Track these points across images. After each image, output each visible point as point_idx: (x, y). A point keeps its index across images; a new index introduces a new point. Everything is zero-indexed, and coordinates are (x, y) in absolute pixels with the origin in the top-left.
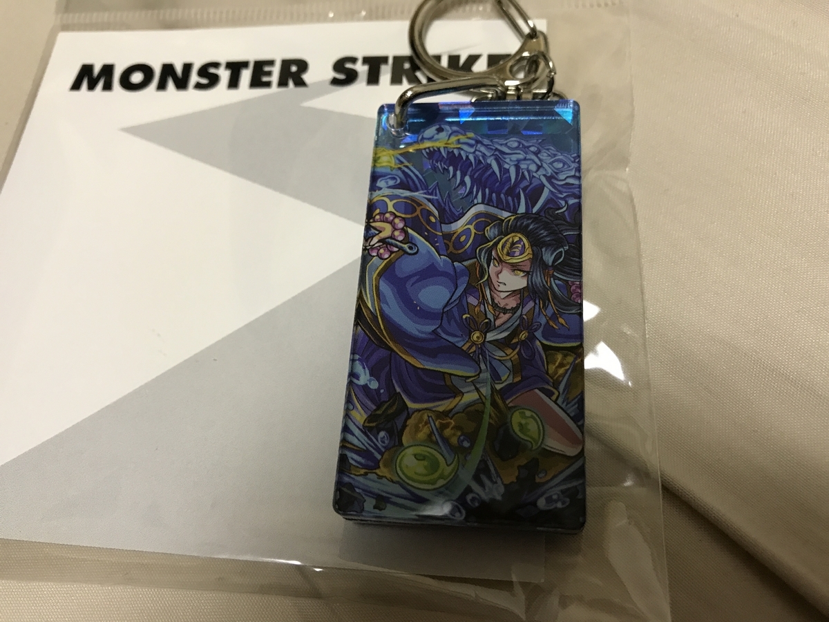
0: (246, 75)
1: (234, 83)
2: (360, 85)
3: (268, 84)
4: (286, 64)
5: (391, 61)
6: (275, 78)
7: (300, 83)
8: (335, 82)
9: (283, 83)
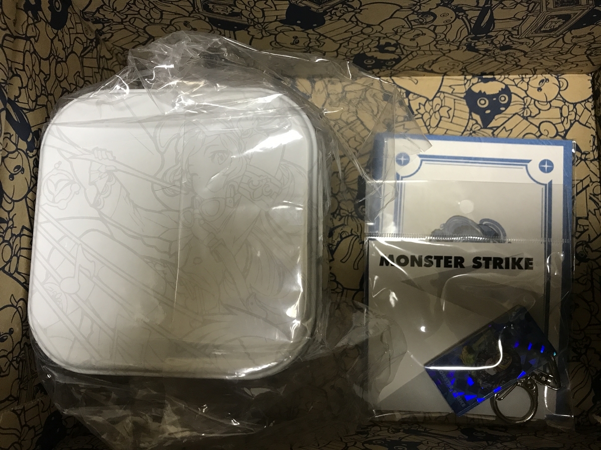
0: (442, 262)
1: (438, 265)
2: (483, 268)
3: (451, 266)
4: (456, 258)
5: (492, 259)
6: (453, 264)
7: (462, 267)
8: (474, 267)
9: (456, 266)
